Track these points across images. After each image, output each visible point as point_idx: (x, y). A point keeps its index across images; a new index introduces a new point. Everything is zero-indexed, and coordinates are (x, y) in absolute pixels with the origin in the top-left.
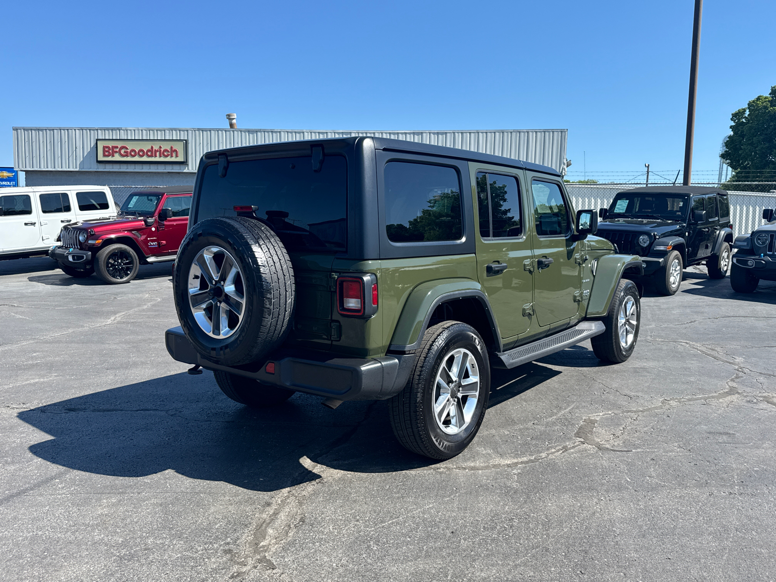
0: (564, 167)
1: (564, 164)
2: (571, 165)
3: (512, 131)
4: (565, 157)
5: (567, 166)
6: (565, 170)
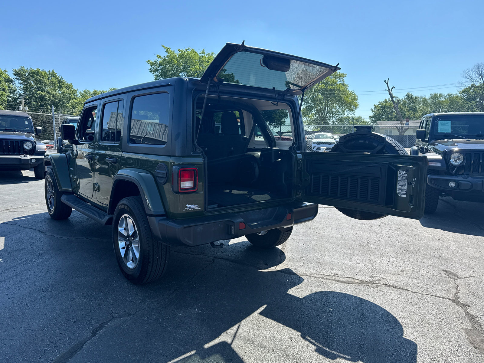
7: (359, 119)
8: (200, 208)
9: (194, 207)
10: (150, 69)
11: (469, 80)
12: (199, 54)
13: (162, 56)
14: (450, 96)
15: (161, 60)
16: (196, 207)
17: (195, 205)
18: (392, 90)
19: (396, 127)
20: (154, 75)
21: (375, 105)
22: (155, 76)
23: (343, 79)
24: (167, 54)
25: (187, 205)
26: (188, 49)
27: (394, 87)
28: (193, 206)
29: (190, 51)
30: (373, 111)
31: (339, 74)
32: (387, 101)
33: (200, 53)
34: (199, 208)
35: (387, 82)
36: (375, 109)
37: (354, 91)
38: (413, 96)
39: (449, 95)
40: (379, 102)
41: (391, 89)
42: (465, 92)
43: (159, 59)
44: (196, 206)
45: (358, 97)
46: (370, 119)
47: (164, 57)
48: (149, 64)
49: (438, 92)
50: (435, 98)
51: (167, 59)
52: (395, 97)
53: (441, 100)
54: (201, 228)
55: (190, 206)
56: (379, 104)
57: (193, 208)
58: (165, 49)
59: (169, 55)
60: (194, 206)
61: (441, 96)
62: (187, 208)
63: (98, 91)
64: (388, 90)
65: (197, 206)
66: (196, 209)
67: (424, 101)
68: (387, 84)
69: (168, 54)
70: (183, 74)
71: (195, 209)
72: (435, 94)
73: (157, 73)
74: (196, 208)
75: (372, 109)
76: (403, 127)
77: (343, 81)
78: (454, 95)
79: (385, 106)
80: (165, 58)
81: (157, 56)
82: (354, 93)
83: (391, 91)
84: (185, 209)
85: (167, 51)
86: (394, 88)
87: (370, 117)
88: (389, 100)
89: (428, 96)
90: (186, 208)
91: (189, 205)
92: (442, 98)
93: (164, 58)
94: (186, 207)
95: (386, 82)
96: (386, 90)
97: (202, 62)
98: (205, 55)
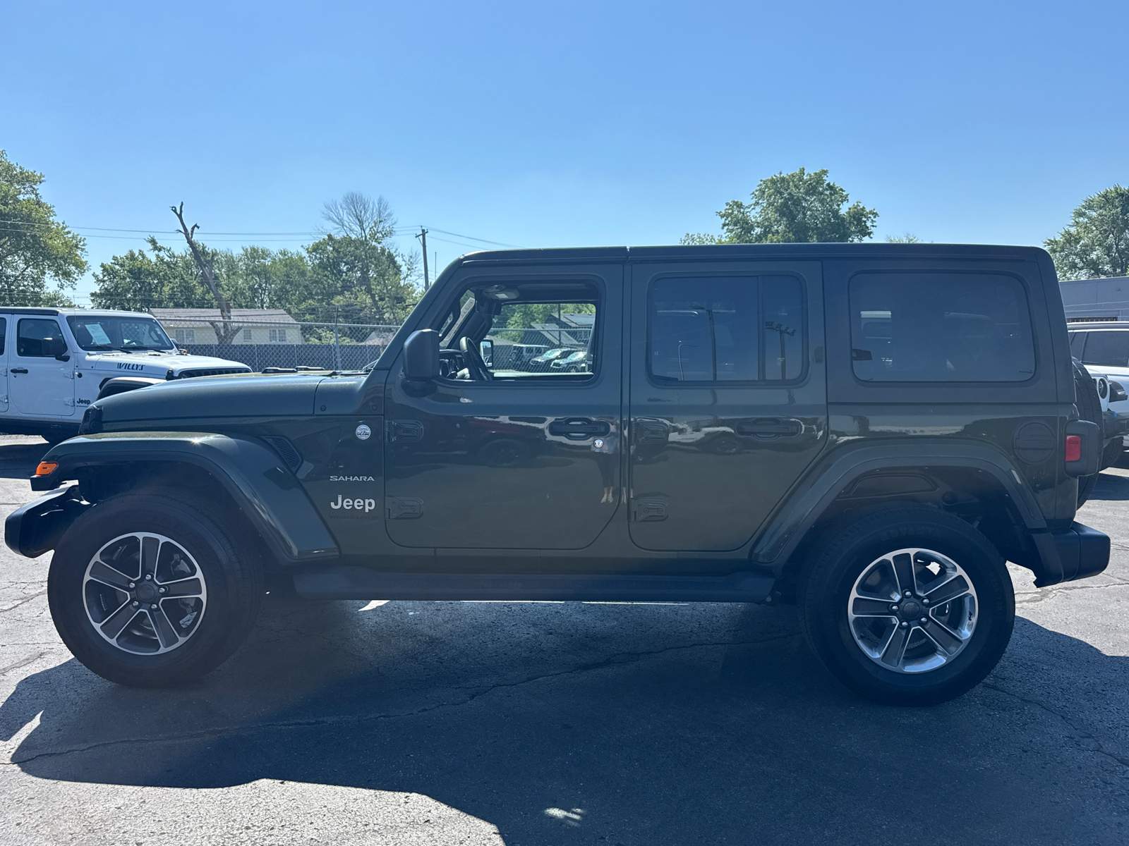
7: (55, 299)
11: (338, 226)
14: (285, 255)
18: (192, 232)
19: (212, 323)
21: (102, 266)
23: (34, 186)
27: (196, 226)
30: (98, 280)
31: (21, 173)
32: (136, 256)
35: (178, 212)
36: (104, 276)
37: (67, 224)
38: (207, 249)
39: (284, 253)
40: (115, 258)
41: (189, 230)
42: (317, 248)
45: (85, 242)
46: (93, 301)
49: (260, 245)
50: (254, 258)
52: (164, 249)
53: (268, 262)
56: (113, 261)
61: (265, 254)
64: (183, 231)
67: (231, 264)
68: (180, 216)
72: (254, 249)
75: (96, 273)
76: (228, 324)
77: (37, 195)
78: (292, 255)
79: (139, 269)
82: (66, 230)
83: (192, 235)
86: (198, 227)
87: (92, 295)
88: (140, 254)
89: (237, 252)
92: (269, 259)
95: (175, 211)
96: (180, 231)
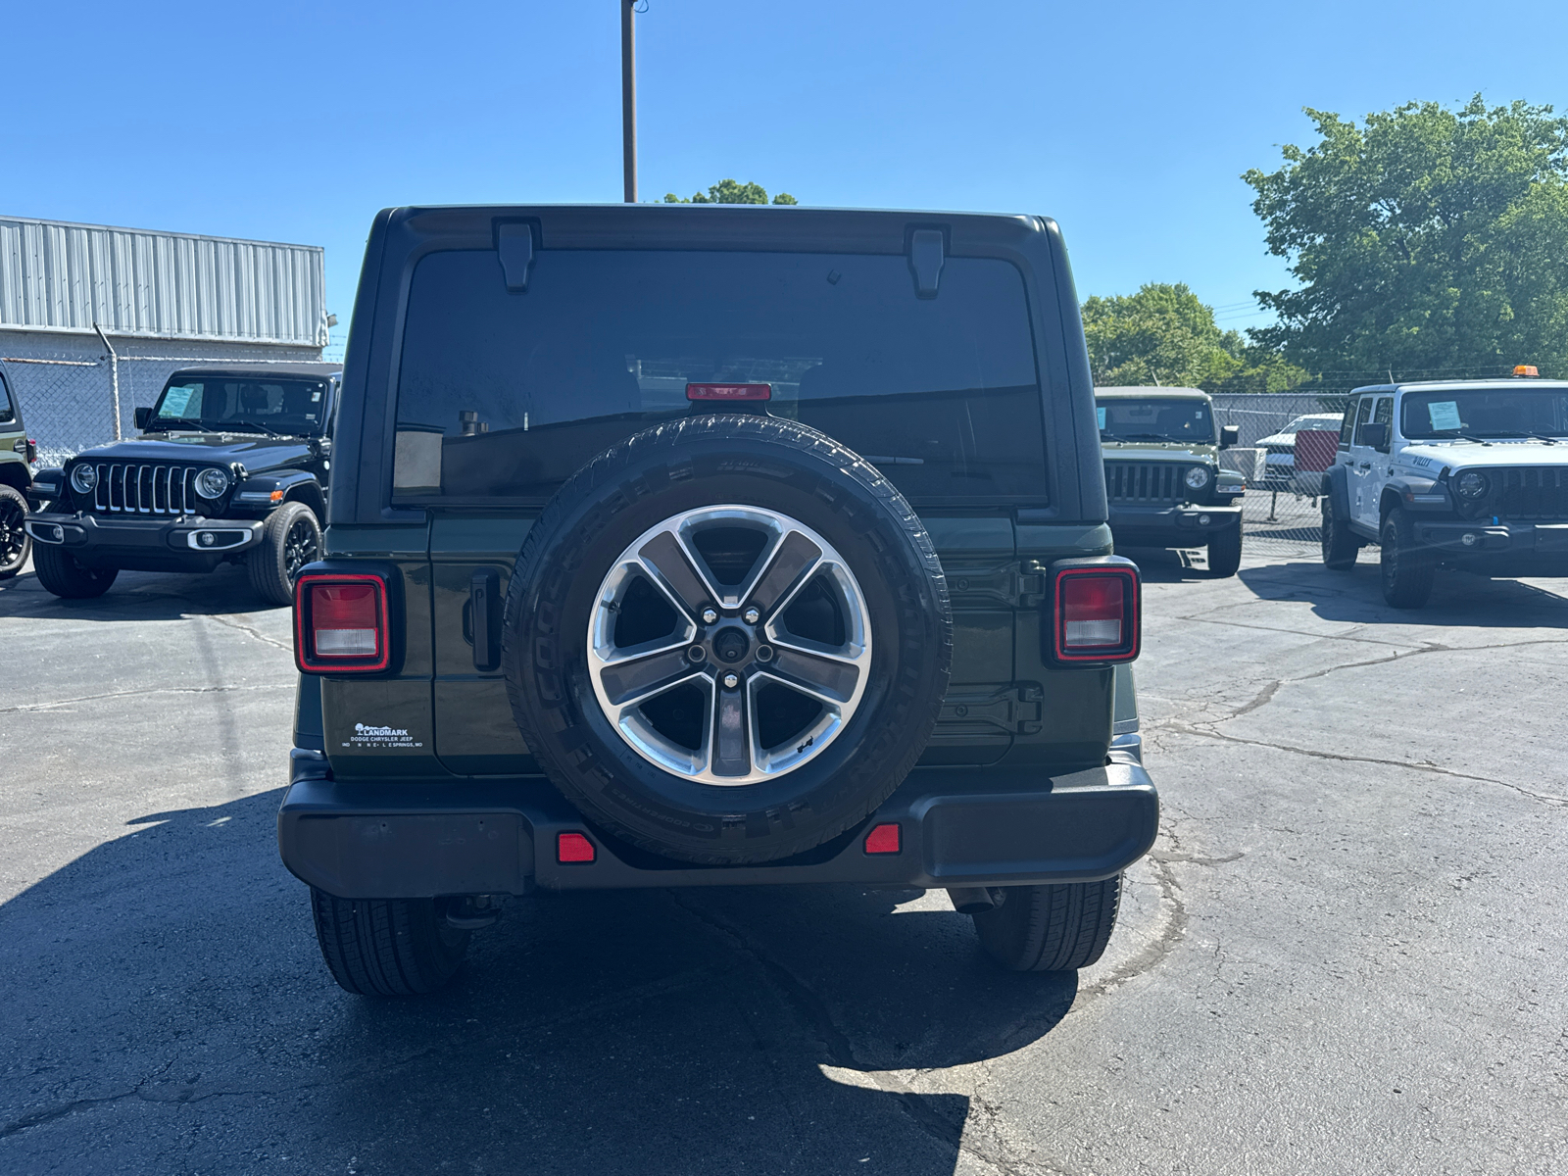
0: (323, 328)
1: (323, 321)
2: (335, 323)
3: (198, 238)
4: (323, 307)
5: (329, 326)
6: (325, 335)
8: (417, 745)
9: (390, 737)
10: (1257, 204)
12: (1457, 117)
13: (1303, 150)
15: (1298, 164)
16: (399, 737)
17: (394, 727)
20: (1269, 219)
22: (1271, 224)
24: (1323, 138)
25: (359, 727)
26: (1409, 108)
28: (386, 730)
29: (1419, 112)
33: (1462, 115)
34: (413, 742)
43: (1291, 161)
44: (399, 732)
47: (1309, 151)
48: (1250, 183)
51: (1323, 156)
54: (382, 829)
55: (373, 731)
57: (387, 739)
58: (1317, 121)
59: (1332, 140)
60: (388, 733)
62: (360, 739)
63: (1102, 300)
65: (405, 732)
66: (400, 744)
69: (1327, 139)
70: (1385, 205)
71: (395, 745)
73: (1278, 213)
74: (399, 742)
80: (1314, 153)
81: (1286, 152)
84: (350, 741)
85: (1322, 125)
90: (352, 739)
91: (367, 728)
93: (1308, 155)
94: (355, 733)
97: (1468, 145)
98: (1485, 117)
